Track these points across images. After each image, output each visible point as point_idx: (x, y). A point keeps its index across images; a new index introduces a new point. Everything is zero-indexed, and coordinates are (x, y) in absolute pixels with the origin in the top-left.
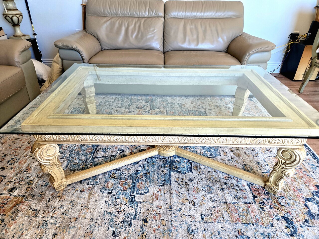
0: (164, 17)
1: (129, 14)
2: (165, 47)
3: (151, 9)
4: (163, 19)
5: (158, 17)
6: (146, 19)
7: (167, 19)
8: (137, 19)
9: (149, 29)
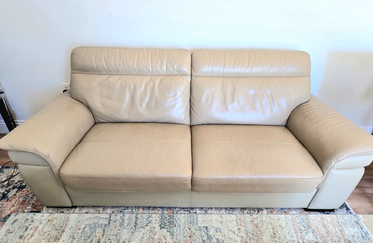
0: (191, 74)
1: (136, 71)
2: (192, 118)
3: (170, 64)
4: (189, 78)
5: (182, 74)
6: (164, 78)
7: (195, 78)
8: (149, 78)
9: (167, 95)
